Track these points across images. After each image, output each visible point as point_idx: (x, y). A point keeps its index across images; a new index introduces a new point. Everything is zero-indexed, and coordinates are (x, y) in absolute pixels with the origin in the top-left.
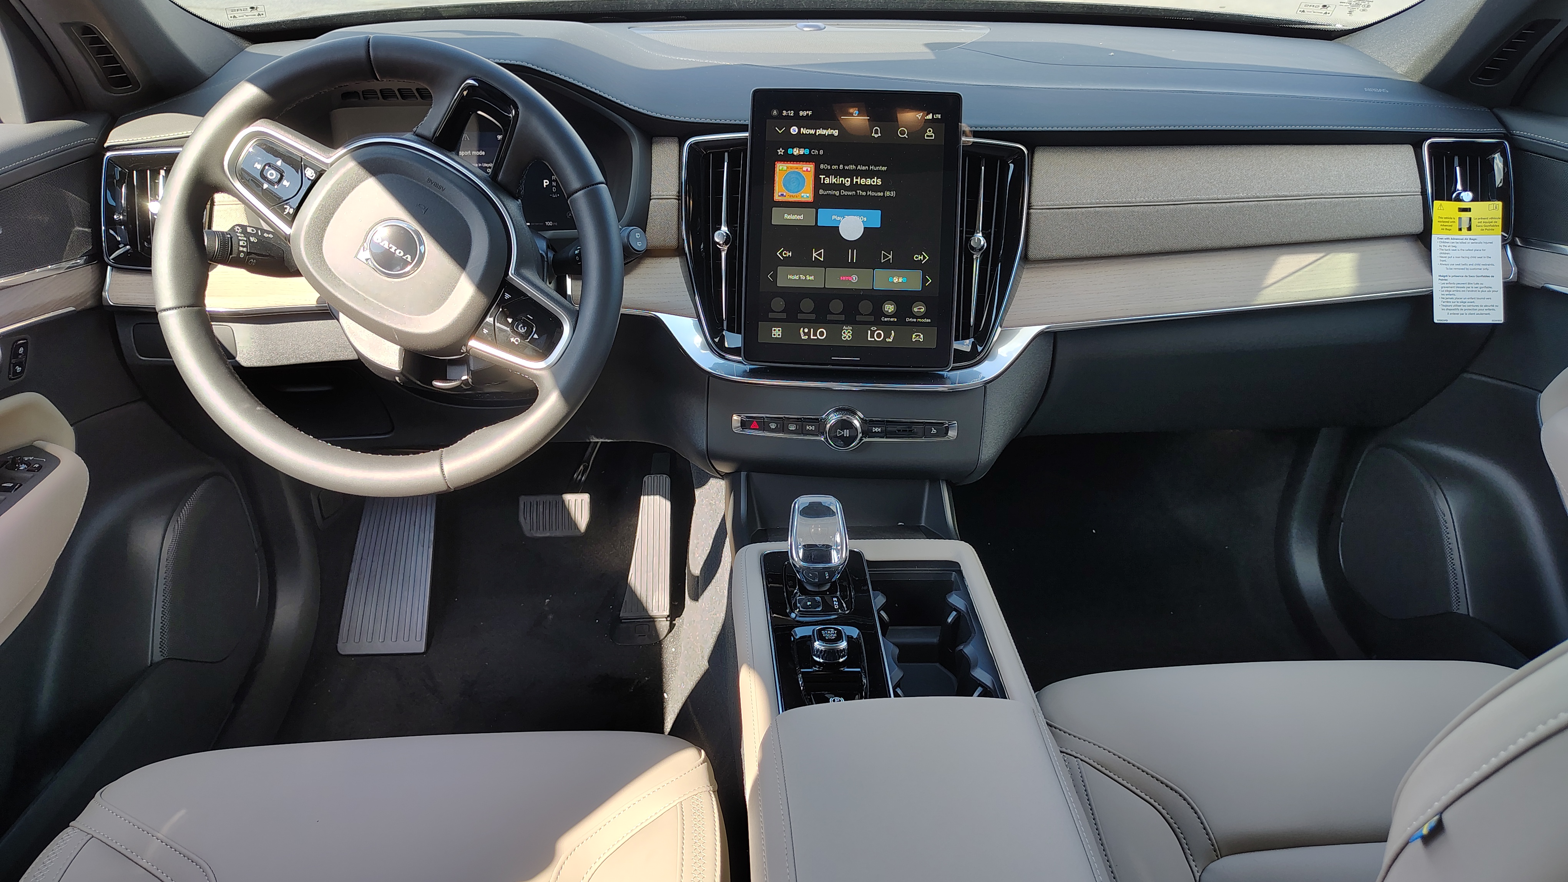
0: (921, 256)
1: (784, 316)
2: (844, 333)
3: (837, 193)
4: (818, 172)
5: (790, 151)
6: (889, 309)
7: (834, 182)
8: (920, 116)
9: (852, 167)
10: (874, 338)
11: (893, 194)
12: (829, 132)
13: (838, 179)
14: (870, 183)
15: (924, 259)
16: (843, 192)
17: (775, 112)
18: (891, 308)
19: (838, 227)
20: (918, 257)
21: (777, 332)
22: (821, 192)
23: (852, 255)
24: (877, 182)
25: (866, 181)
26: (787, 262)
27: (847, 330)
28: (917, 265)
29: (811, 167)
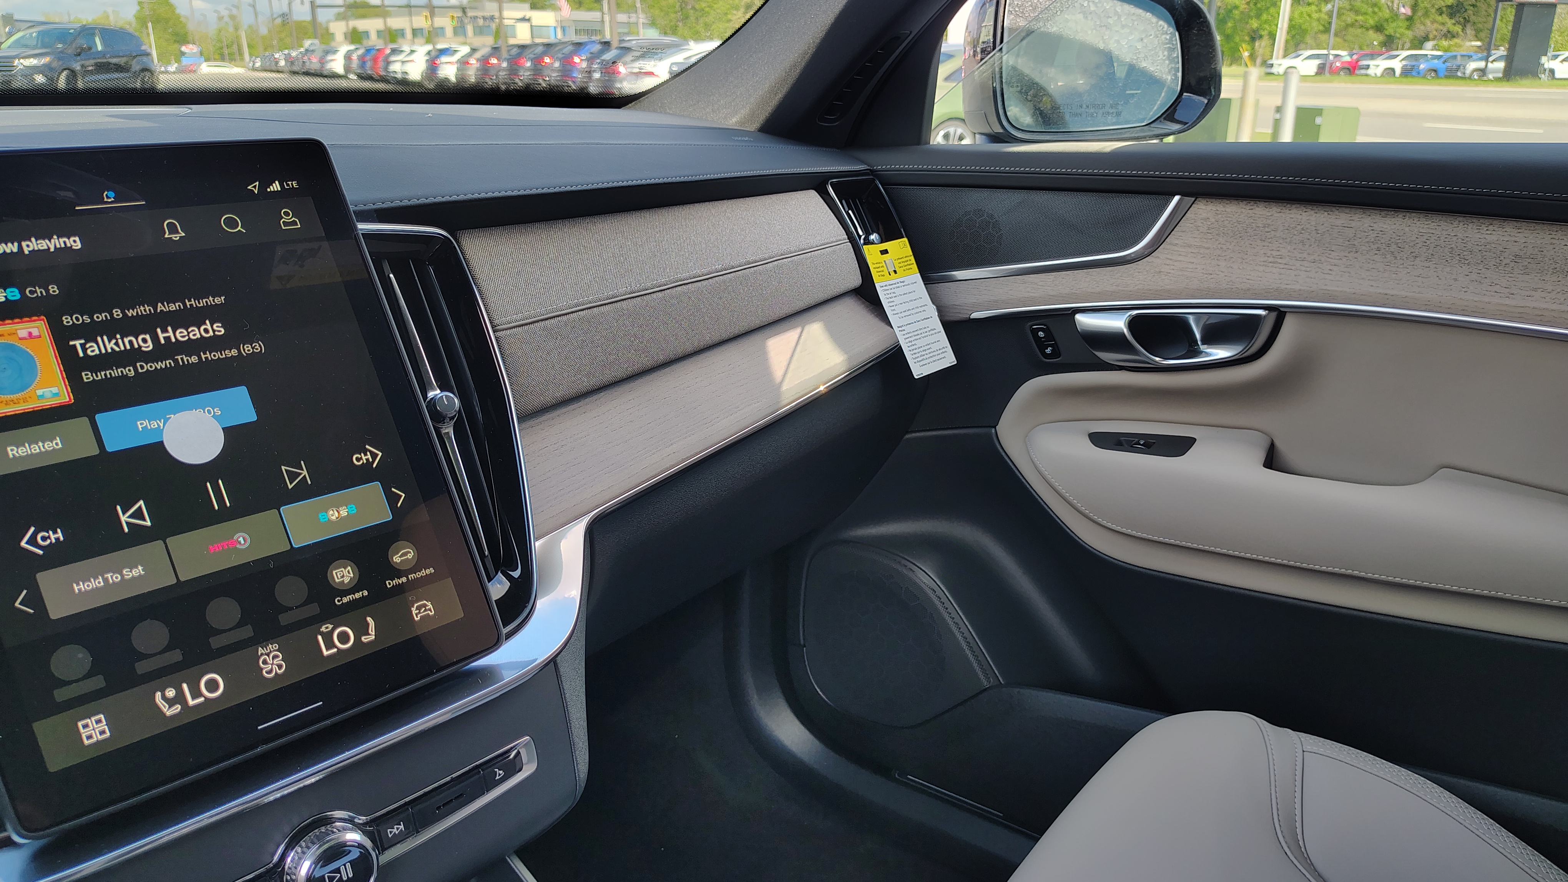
0: (366, 455)
1: (98, 682)
2: (265, 662)
3: (130, 372)
4: (61, 335)
6: (343, 577)
7: (112, 349)
8: (255, 187)
9: (145, 309)
10: (336, 647)
11: (260, 347)
12: (55, 243)
13: (120, 341)
14: (198, 336)
15: (374, 459)
16: (142, 367)
18: (346, 573)
19: (162, 442)
20: (360, 459)
21: (94, 729)
22: (87, 377)
23: (218, 494)
24: (214, 331)
25: (189, 333)
26: (57, 556)
27: (268, 655)
28: (365, 475)
29: (38, 327)
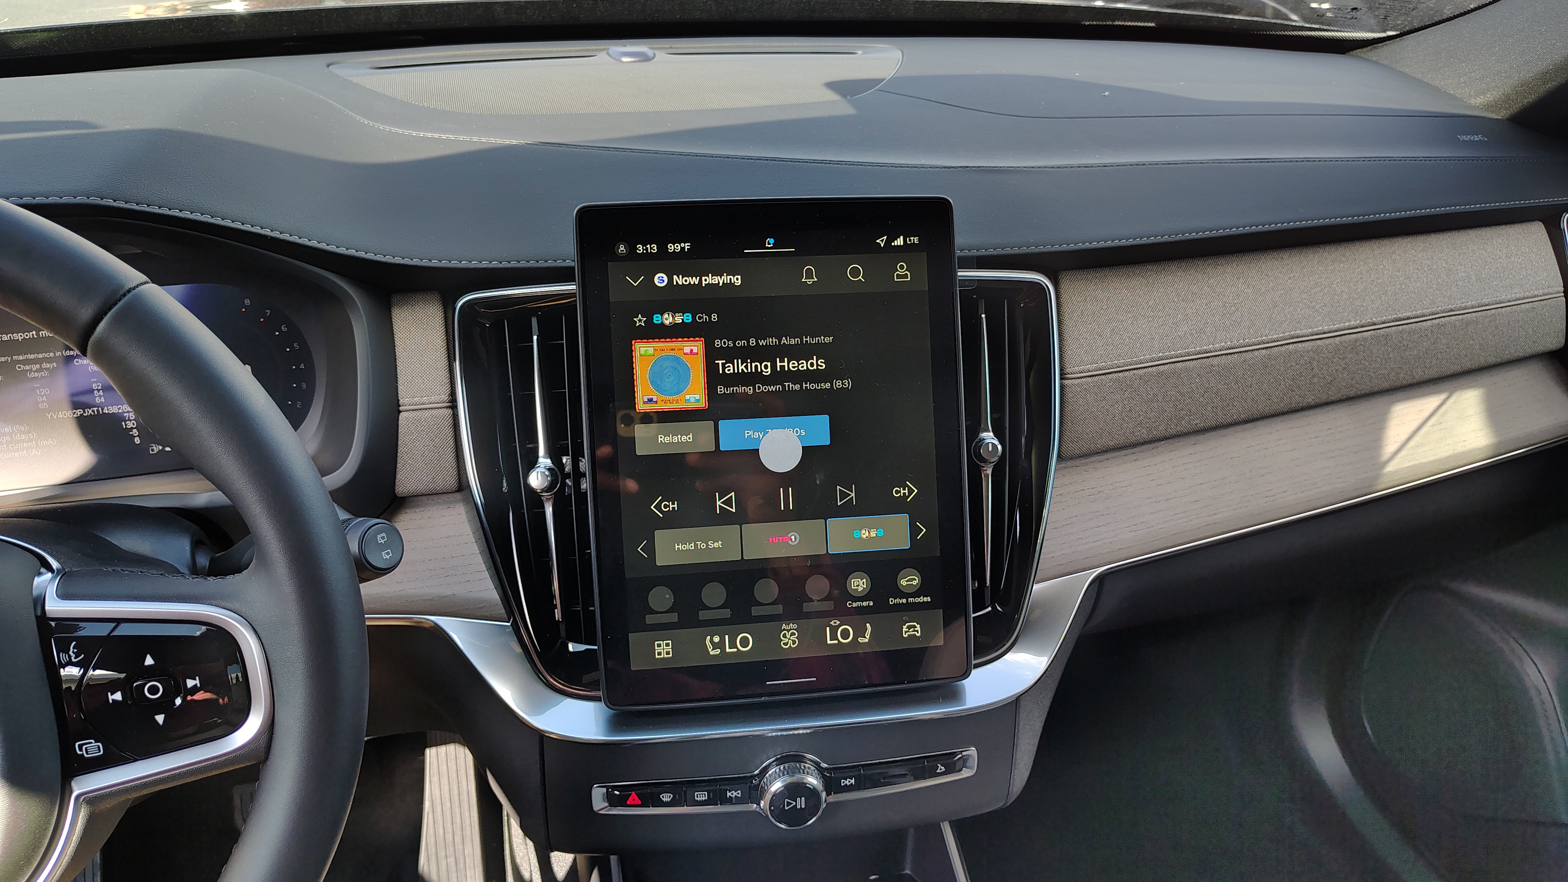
0: (904, 489)
1: (674, 617)
2: (784, 636)
3: (750, 390)
4: (711, 355)
5: (657, 319)
6: (858, 586)
7: (742, 370)
8: (882, 241)
9: (772, 341)
10: (838, 640)
11: (847, 384)
12: (725, 279)
13: (749, 364)
14: (805, 368)
15: (910, 493)
16: (759, 388)
17: (622, 248)
18: (861, 583)
19: (758, 449)
20: (899, 492)
21: (663, 649)
22: (721, 390)
23: (787, 499)
24: (818, 365)
25: (799, 364)
26: (671, 521)
27: (788, 631)
28: (899, 506)
29: (698, 346)
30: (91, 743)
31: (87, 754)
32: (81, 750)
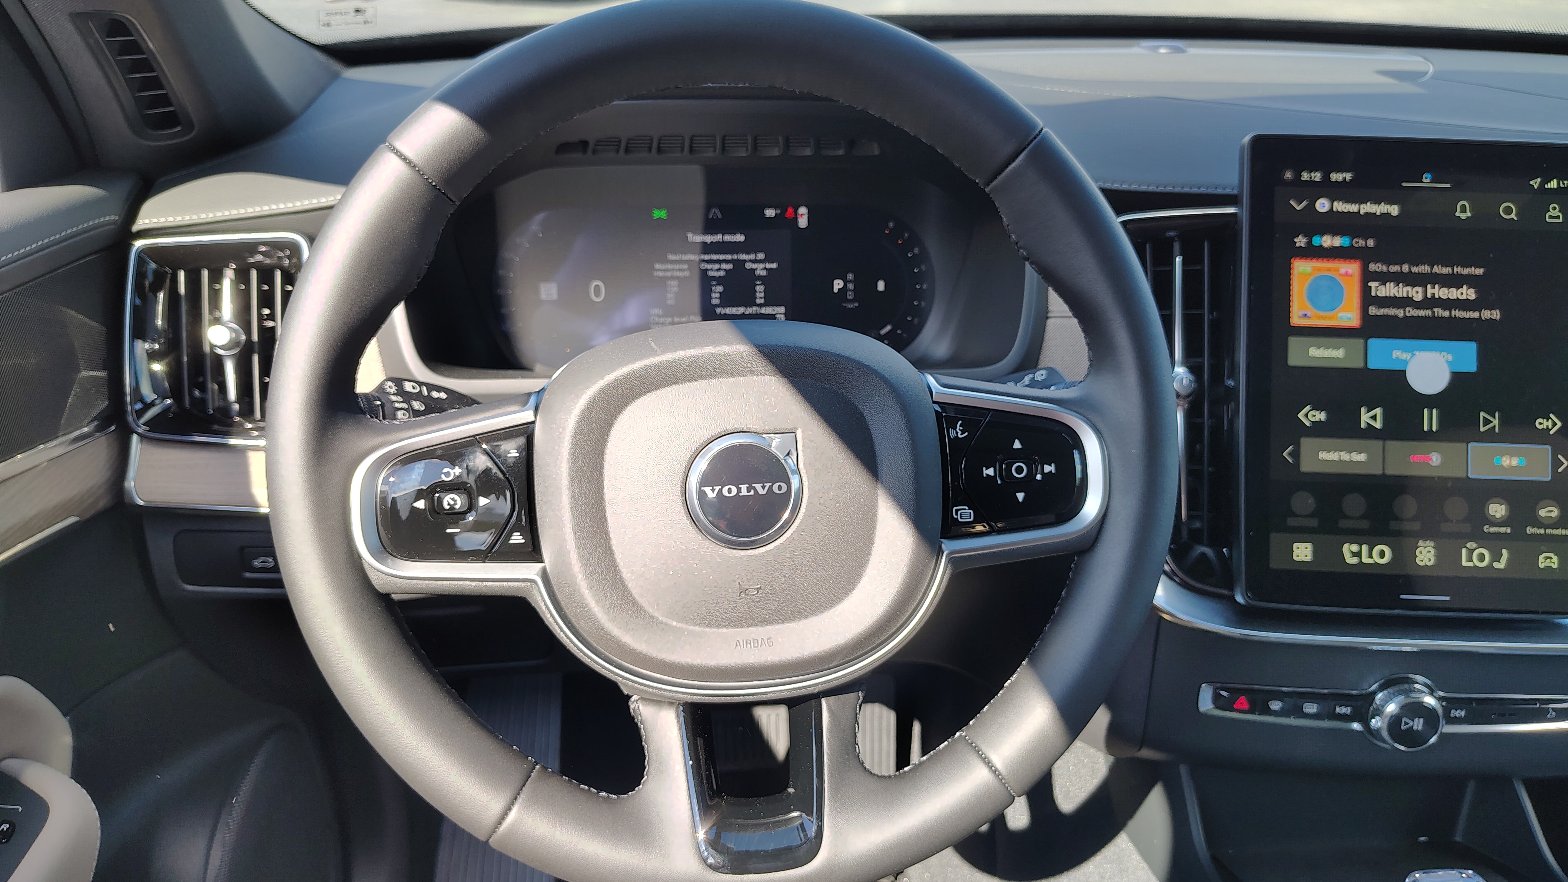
0: (1548, 421)
1: (1314, 523)
2: (1421, 552)
3: (1400, 313)
4: (1367, 277)
5: (1316, 241)
6: (1496, 512)
7: (1394, 293)
9: (1424, 269)
10: (1474, 562)
11: (1496, 315)
12: (1382, 208)
13: (1401, 289)
14: (1455, 297)
15: (1554, 426)
16: (1410, 312)
17: (1288, 175)
18: (1499, 509)
19: (1405, 371)
20: (1542, 424)
21: (1303, 552)
22: (1373, 310)
23: (1431, 420)
24: (1468, 295)
25: (1449, 293)
26: (1317, 430)
27: (1425, 548)
28: (1543, 437)
29: (1352, 268)
30: (965, 509)
31: (961, 518)
32: (957, 514)
